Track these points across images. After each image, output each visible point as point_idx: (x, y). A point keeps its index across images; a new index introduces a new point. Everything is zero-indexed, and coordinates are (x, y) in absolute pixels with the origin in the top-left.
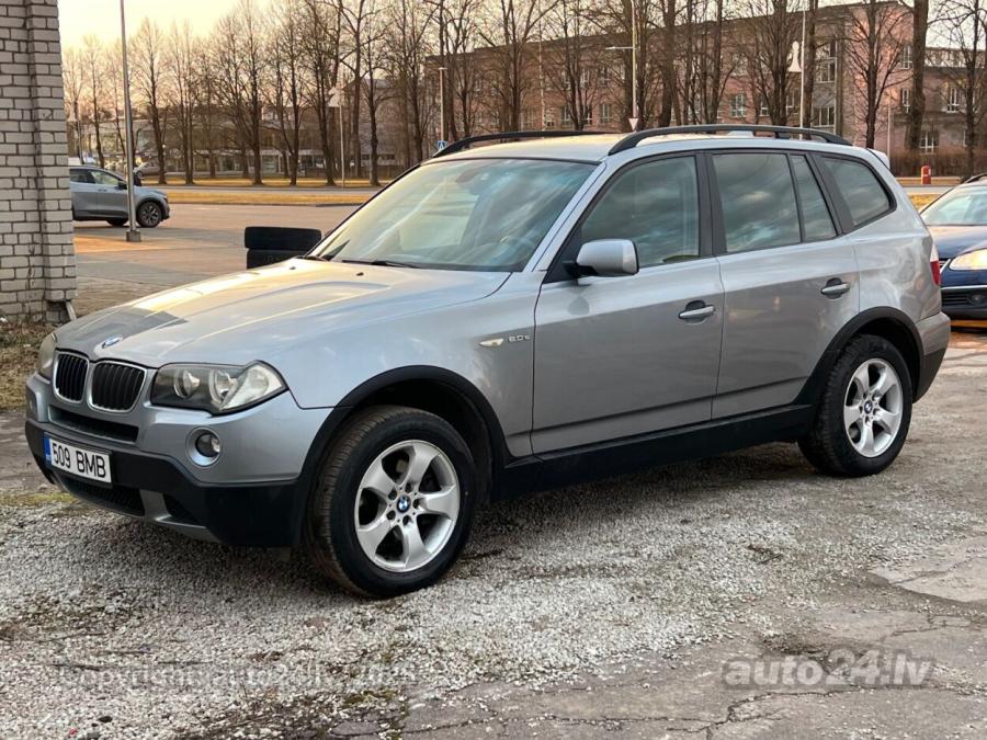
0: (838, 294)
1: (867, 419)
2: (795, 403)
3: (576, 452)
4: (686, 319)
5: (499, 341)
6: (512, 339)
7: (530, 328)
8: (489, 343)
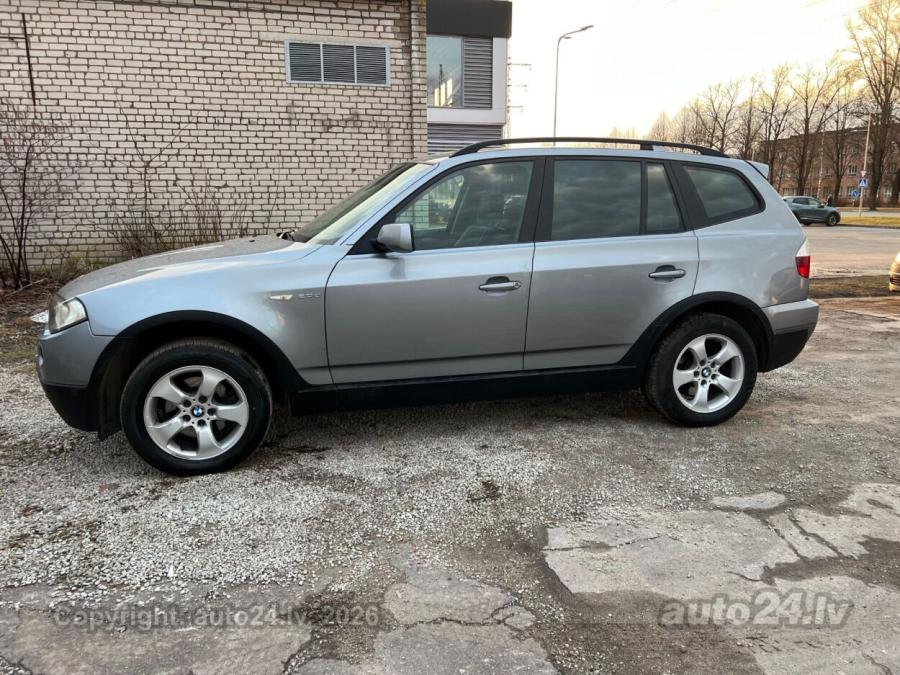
0: (670, 278)
1: (704, 382)
2: (619, 363)
3: (373, 386)
4: (487, 290)
5: (289, 297)
6: (301, 295)
7: (320, 289)
8: (278, 297)
